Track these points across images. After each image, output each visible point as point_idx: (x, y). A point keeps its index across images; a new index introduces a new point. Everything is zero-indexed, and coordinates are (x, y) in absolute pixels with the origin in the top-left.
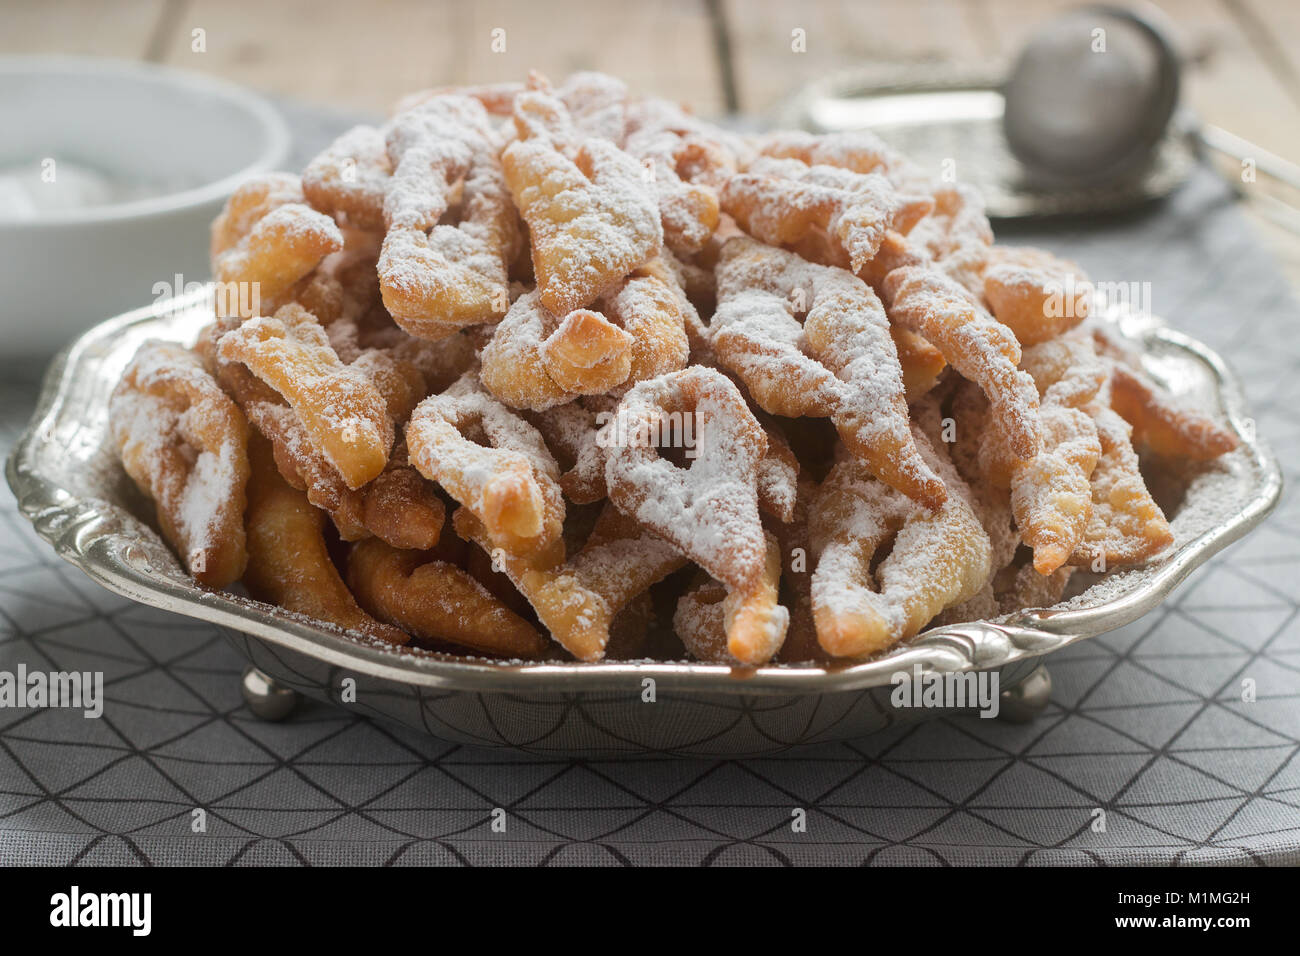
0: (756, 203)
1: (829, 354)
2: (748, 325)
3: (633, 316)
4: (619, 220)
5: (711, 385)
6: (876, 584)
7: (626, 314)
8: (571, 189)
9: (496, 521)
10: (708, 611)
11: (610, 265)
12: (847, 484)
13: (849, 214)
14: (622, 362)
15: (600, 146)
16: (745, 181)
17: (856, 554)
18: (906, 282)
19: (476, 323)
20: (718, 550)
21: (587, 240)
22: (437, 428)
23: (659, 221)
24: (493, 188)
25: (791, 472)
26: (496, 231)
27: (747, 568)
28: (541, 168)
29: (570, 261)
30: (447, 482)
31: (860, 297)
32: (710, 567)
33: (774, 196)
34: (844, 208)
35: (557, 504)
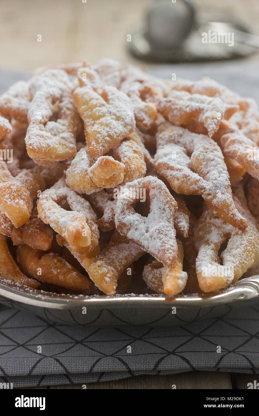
0: (171, 110)
1: (201, 170)
2: (169, 159)
3: (124, 157)
4: (118, 118)
5: (155, 184)
6: (221, 262)
7: (122, 156)
8: (100, 107)
9: (72, 242)
10: (156, 272)
11: (115, 137)
12: (208, 220)
13: (207, 114)
14: (120, 175)
15: (111, 89)
16: (166, 101)
17: (213, 249)
18: (229, 140)
19: (64, 160)
20: (159, 250)
21: (106, 127)
22: (49, 204)
23: (134, 118)
24: (70, 106)
25: (187, 217)
26: (71, 123)
27: (171, 258)
28: (88, 99)
29: (99, 135)
30: (53, 226)
31: (212, 147)
32: (156, 257)
33: (178, 107)
34: (205, 111)
35: (96, 232)
